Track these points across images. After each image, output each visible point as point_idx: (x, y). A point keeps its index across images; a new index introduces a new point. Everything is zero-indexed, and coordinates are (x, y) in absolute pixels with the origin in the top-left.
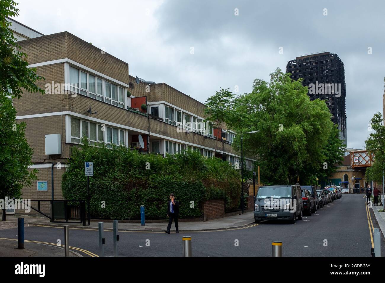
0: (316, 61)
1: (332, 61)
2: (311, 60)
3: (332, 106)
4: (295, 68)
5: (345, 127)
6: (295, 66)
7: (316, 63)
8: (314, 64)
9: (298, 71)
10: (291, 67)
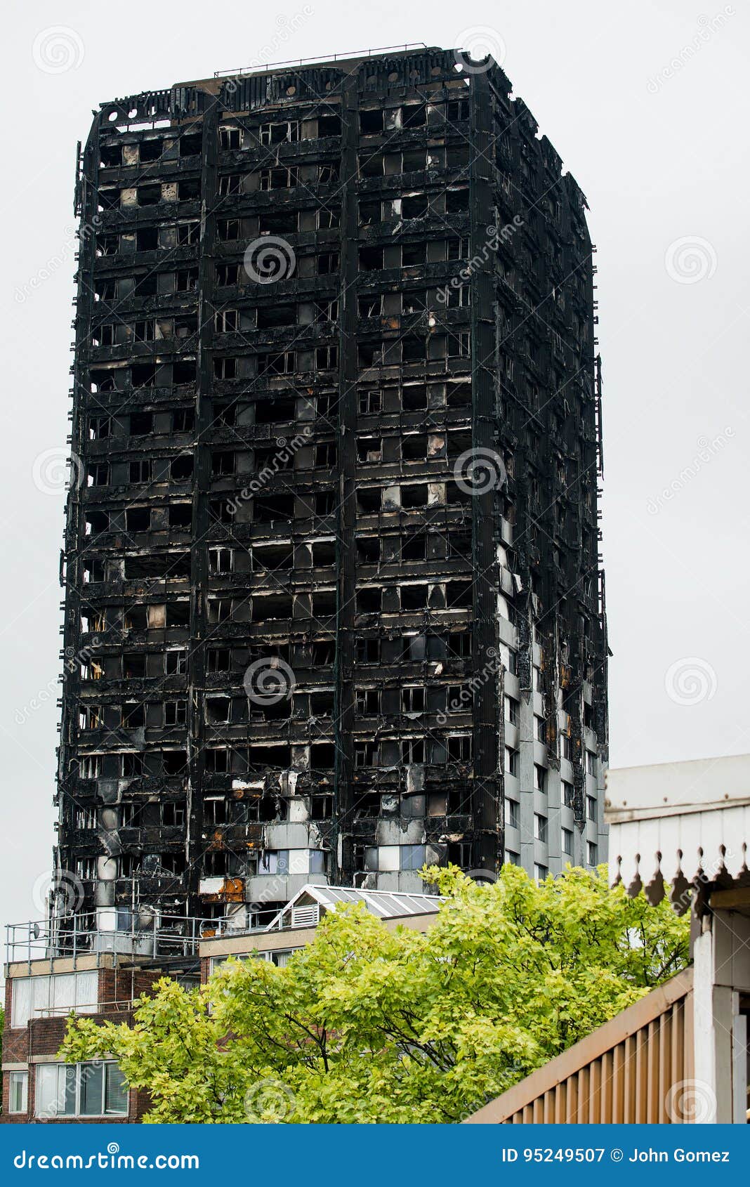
0: (324, 108)
1: (456, 110)
2: (285, 102)
3: (446, 516)
4: (146, 166)
5: (589, 740)
6: (150, 148)
7: (328, 127)
8: (309, 134)
9: (170, 193)
10: (114, 156)
